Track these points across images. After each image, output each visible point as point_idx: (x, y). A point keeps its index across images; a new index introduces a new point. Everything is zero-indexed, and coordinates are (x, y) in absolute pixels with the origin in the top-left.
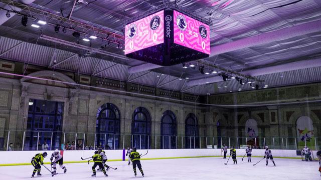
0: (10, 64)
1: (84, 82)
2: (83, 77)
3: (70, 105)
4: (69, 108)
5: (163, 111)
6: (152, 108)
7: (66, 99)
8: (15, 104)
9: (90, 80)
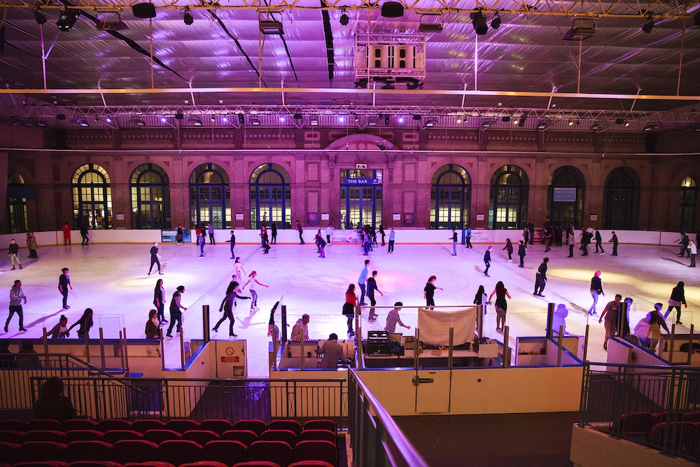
0: (309, 139)
1: (409, 140)
2: (407, 134)
3: (389, 172)
4: (389, 176)
5: (554, 168)
6: (529, 165)
7: (385, 165)
8: (325, 177)
9: (418, 136)
